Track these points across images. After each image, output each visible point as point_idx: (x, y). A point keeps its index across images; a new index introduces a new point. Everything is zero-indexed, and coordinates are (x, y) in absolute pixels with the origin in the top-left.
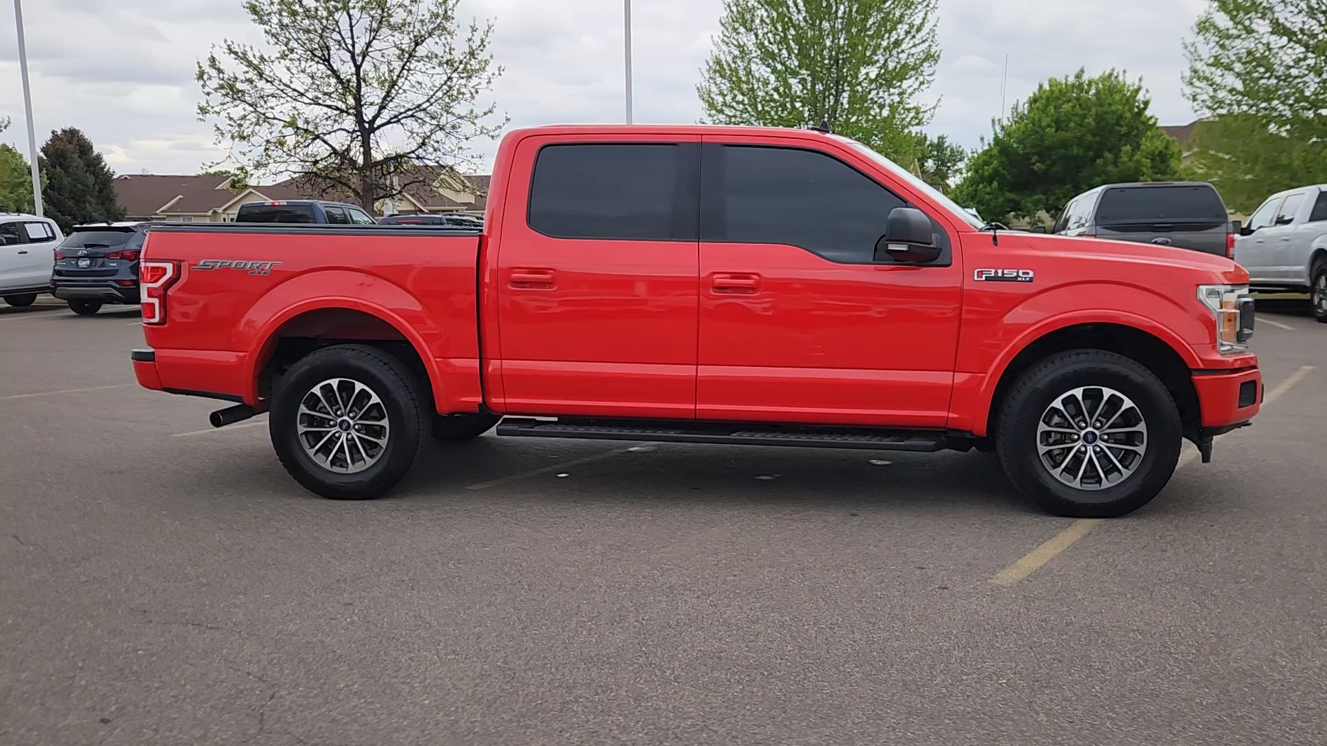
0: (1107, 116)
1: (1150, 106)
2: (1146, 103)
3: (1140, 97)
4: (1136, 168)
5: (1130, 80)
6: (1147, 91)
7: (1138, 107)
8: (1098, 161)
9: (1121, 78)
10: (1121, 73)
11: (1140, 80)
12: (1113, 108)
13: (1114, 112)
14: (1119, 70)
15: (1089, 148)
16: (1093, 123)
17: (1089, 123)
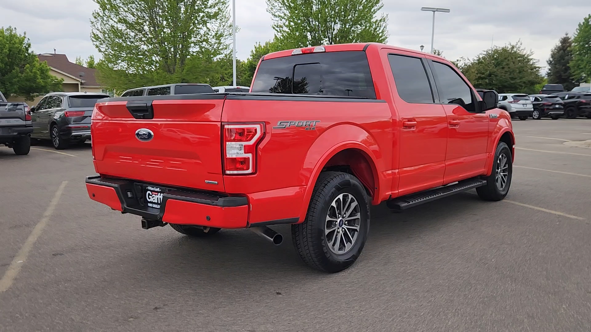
0: (13, 49)
1: (31, 46)
2: (29, 45)
3: (26, 41)
4: (34, 75)
5: (19, 33)
6: (28, 39)
7: (25, 47)
8: (13, 71)
9: (14, 32)
10: (14, 29)
11: (25, 33)
12: (16, 45)
13: (17, 48)
14: (13, 27)
15: (6, 64)
16: (8, 52)
17: (6, 52)
